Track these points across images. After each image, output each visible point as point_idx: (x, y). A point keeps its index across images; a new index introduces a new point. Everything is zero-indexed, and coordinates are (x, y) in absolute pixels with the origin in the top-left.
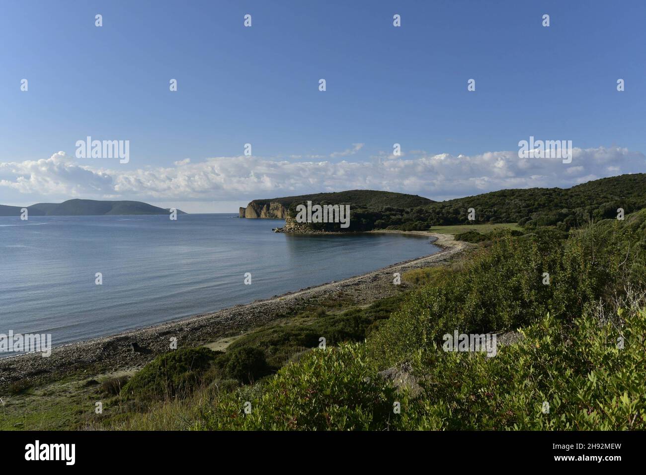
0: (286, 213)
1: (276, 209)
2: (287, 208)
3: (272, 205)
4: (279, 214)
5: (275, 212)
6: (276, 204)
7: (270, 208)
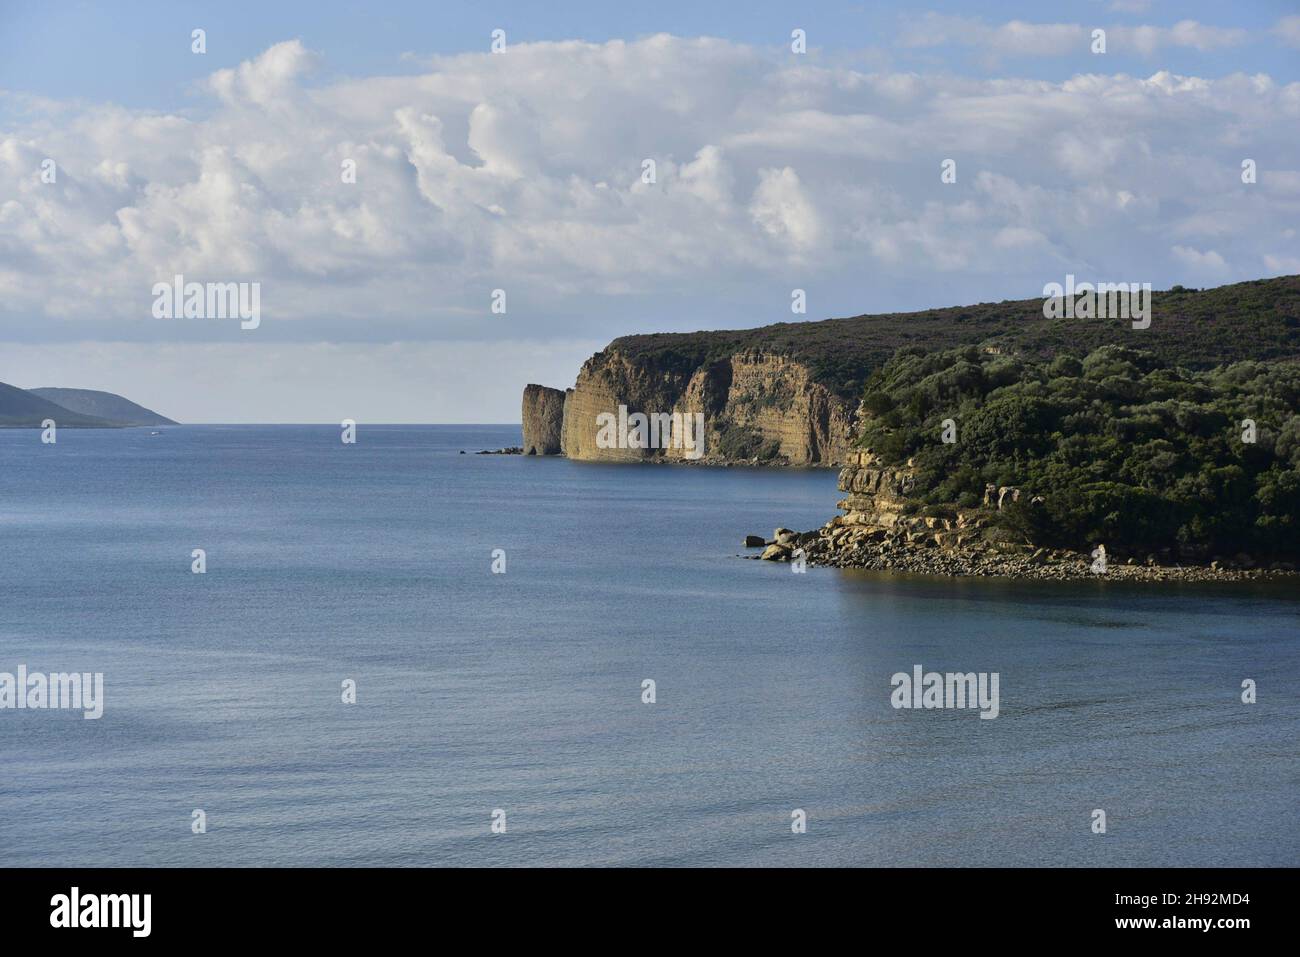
0: (838, 427)
1: (771, 402)
2: (849, 398)
3: (745, 374)
4: (791, 433)
5: (768, 420)
6: (773, 365)
7: (734, 394)
